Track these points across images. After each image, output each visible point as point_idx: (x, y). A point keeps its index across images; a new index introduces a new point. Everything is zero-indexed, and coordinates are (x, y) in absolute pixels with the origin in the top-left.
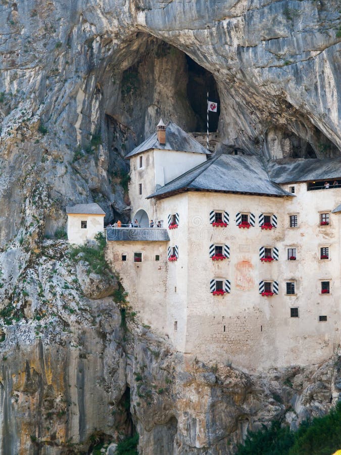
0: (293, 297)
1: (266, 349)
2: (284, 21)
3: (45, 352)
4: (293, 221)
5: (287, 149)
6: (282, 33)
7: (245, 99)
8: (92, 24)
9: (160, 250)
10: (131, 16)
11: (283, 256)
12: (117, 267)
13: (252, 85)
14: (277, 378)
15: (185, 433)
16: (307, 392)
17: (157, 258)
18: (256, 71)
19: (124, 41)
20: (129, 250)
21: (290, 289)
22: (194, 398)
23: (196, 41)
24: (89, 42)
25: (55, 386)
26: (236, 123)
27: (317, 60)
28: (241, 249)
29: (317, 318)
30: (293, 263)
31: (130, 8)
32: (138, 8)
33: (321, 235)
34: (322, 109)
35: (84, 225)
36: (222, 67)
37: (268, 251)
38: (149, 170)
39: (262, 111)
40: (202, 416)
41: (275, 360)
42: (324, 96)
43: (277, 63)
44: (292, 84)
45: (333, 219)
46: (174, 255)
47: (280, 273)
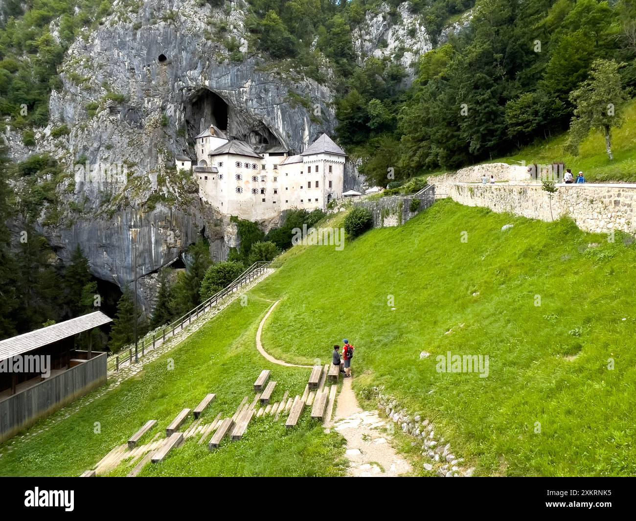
0: (263, 195)
1: (254, 213)
2: (264, 92)
3: (173, 213)
4: (264, 167)
5: (258, 140)
6: (263, 96)
7: (244, 119)
8: (183, 82)
9: (215, 176)
10: (202, 81)
11: (260, 179)
12: (198, 181)
13: (249, 115)
15: (227, 242)
17: (214, 178)
18: (252, 110)
19: (197, 91)
20: (203, 175)
21: (262, 192)
22: (231, 230)
23: (228, 95)
24: (182, 90)
26: (237, 128)
27: (276, 108)
28: (246, 176)
29: (272, 202)
30: (263, 182)
31: (202, 78)
32: (205, 79)
33: (274, 173)
34: (276, 127)
35: (183, 164)
36: (238, 106)
37: (255, 178)
38: (207, 144)
39: (250, 125)
40: (234, 236)
41: (257, 217)
42: (277, 122)
43: (260, 108)
44: (266, 116)
45: (279, 167)
46: (221, 177)
47: (259, 186)
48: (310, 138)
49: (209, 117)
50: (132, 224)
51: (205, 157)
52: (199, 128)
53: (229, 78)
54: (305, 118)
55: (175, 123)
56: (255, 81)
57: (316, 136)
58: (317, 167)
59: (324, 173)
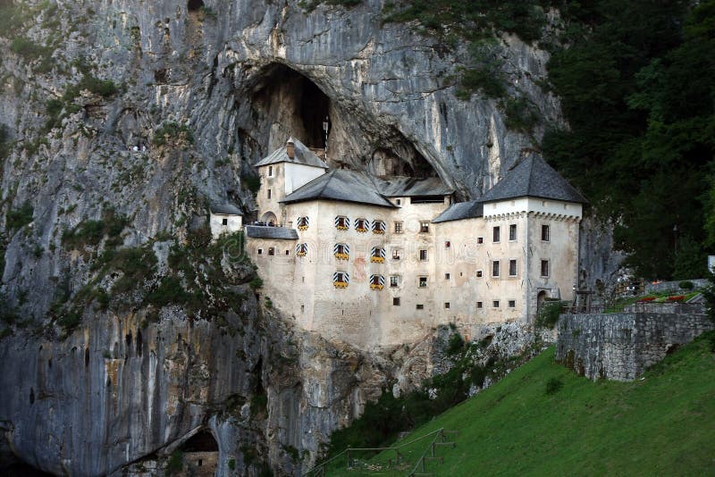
0: (396, 289)
1: (374, 330)
2: (402, 67)
4: (398, 227)
5: (390, 167)
6: (399, 76)
7: (360, 124)
8: (235, 52)
9: (289, 246)
10: (273, 49)
11: (389, 255)
12: (255, 258)
13: (370, 115)
14: (381, 354)
15: (309, 396)
16: (407, 364)
17: (287, 252)
18: (376, 104)
19: (262, 69)
20: (264, 245)
21: (394, 285)
22: (318, 367)
23: (327, 75)
24: (232, 67)
25: (201, 356)
26: (347, 143)
27: (427, 100)
28: (357, 248)
29: (415, 307)
30: (397, 262)
31: (272, 43)
32: (279, 44)
33: (421, 241)
34: (428, 140)
35: (225, 222)
36: (347, 98)
37: (377, 251)
38: (279, 179)
39: (373, 135)
40: (324, 382)
41: (379, 339)
42: (430, 129)
43: (393, 99)
44: (405, 118)
45: (432, 227)
46: (303, 251)
47: (386, 270)
48: (503, 163)
49: (288, 122)
50: (112, 349)
51: (274, 206)
52: (267, 144)
53: (329, 40)
54: (493, 121)
55: (214, 135)
56: (382, 45)
57: (515, 158)
58: (513, 227)
59: (529, 242)
